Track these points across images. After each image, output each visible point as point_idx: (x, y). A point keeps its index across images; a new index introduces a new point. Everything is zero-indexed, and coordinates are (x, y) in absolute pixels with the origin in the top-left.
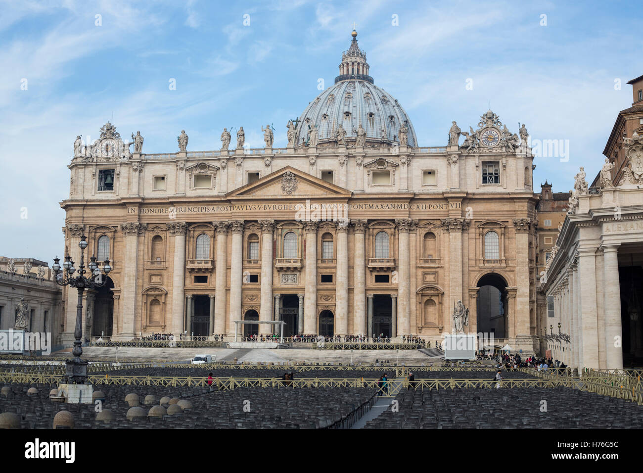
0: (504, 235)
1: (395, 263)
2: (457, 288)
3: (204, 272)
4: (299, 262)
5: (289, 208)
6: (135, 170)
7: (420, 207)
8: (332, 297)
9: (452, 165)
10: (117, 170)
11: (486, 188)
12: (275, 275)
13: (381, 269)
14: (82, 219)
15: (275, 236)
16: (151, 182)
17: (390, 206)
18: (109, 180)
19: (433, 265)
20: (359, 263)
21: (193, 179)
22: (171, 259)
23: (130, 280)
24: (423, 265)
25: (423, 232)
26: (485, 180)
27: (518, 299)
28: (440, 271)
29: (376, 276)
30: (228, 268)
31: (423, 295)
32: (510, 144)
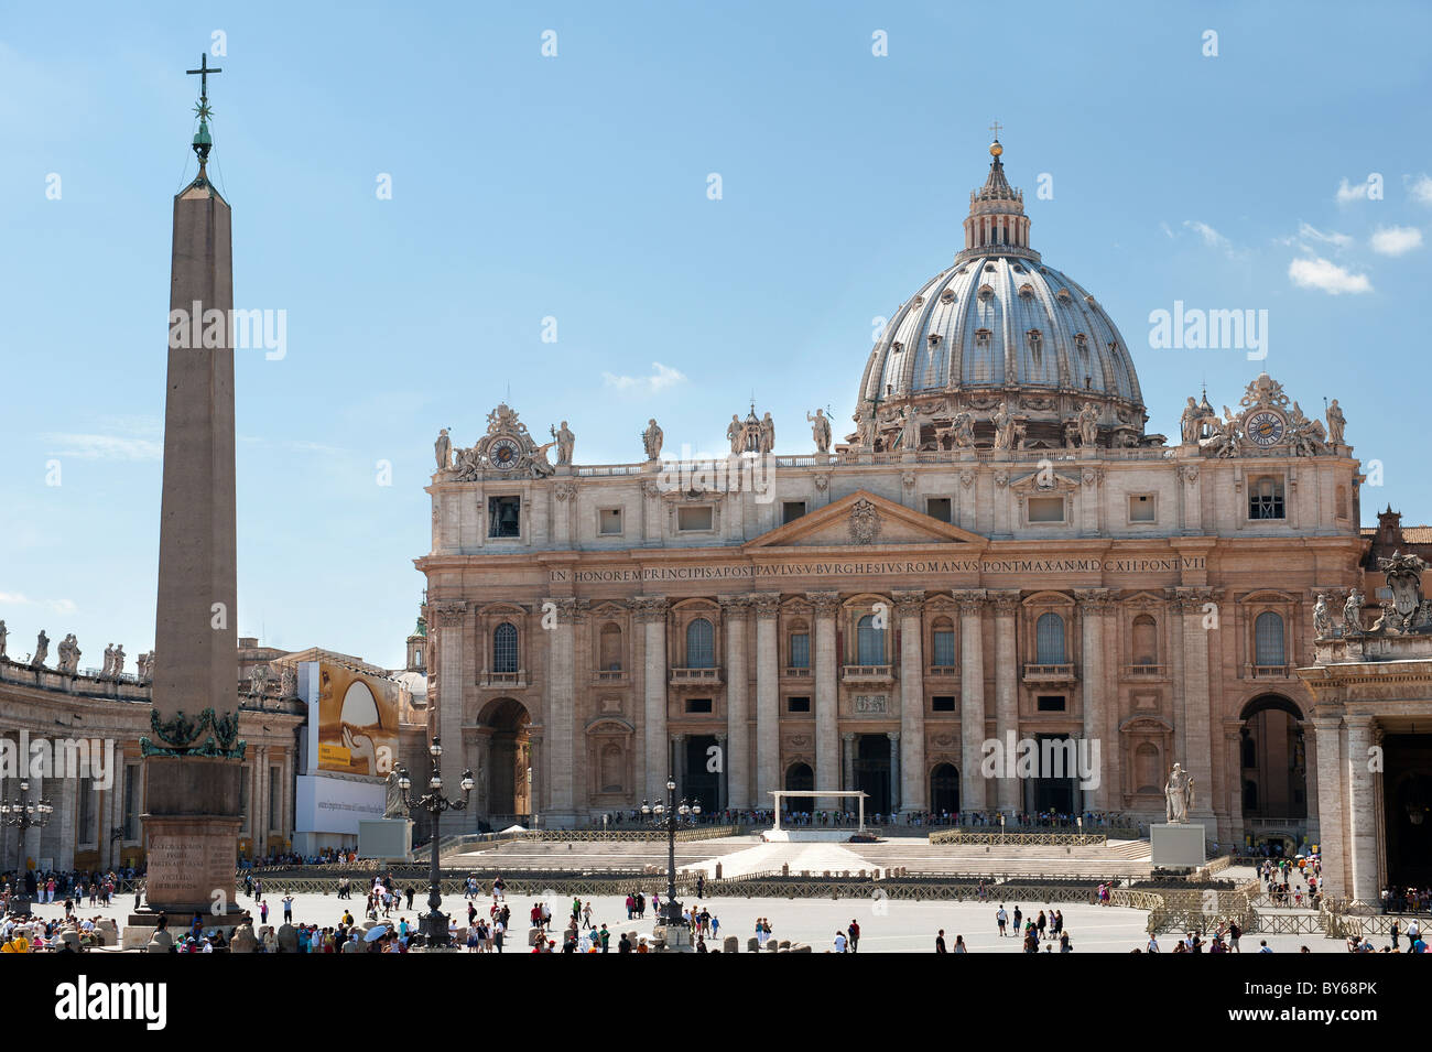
0: (1294, 619)
1: (1076, 675)
2: (1200, 722)
3: (705, 692)
4: (889, 673)
5: (865, 570)
6: (564, 497)
7: (1125, 567)
8: (955, 739)
9: (1188, 485)
10: (526, 496)
11: (1257, 527)
12: (842, 697)
13: (1050, 685)
14: (460, 591)
15: (840, 623)
16: (594, 519)
17: (1063, 565)
18: (509, 517)
19: (1150, 678)
20: (1007, 672)
21: (676, 515)
22: (639, 668)
23: (561, 707)
24: (1131, 677)
25: (1133, 613)
26: (1255, 512)
28: (1167, 690)
29: (1039, 699)
30: (752, 682)
31: (1131, 735)
32: (1305, 443)
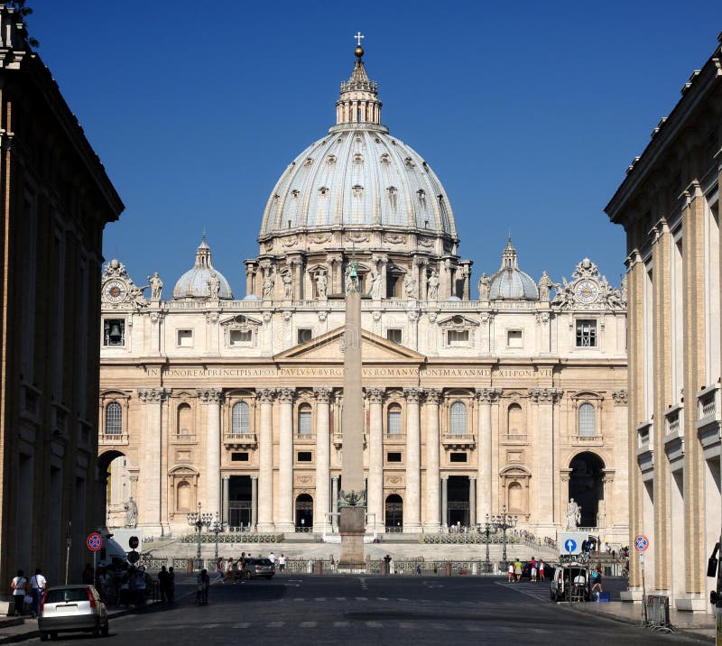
0: (601, 408)
1: (474, 440)
2: (546, 469)
3: (245, 449)
6: (155, 322)
7: (504, 374)
8: (401, 479)
9: (542, 325)
10: (128, 319)
11: (582, 351)
12: (332, 453)
13: (458, 446)
15: (332, 406)
16: (174, 336)
17: (468, 372)
18: (115, 332)
19: (518, 442)
20: (431, 439)
21: (228, 335)
22: (203, 432)
23: (153, 457)
24: (507, 442)
25: (507, 403)
26: (579, 342)
27: (617, 483)
28: (527, 449)
29: (452, 454)
30: (275, 444)
31: (507, 477)
32: (609, 301)
